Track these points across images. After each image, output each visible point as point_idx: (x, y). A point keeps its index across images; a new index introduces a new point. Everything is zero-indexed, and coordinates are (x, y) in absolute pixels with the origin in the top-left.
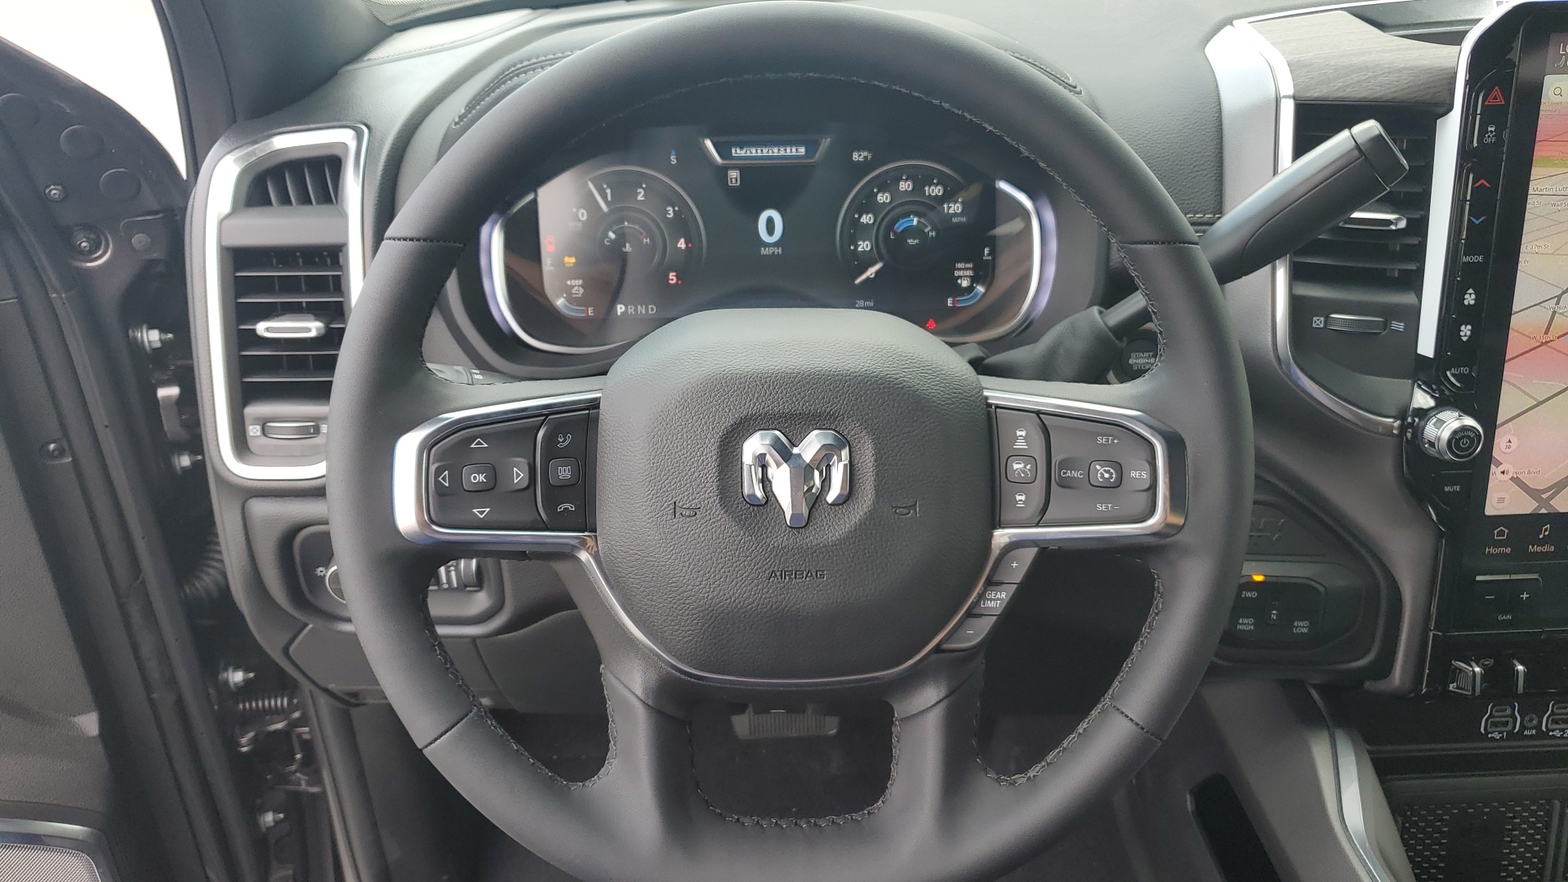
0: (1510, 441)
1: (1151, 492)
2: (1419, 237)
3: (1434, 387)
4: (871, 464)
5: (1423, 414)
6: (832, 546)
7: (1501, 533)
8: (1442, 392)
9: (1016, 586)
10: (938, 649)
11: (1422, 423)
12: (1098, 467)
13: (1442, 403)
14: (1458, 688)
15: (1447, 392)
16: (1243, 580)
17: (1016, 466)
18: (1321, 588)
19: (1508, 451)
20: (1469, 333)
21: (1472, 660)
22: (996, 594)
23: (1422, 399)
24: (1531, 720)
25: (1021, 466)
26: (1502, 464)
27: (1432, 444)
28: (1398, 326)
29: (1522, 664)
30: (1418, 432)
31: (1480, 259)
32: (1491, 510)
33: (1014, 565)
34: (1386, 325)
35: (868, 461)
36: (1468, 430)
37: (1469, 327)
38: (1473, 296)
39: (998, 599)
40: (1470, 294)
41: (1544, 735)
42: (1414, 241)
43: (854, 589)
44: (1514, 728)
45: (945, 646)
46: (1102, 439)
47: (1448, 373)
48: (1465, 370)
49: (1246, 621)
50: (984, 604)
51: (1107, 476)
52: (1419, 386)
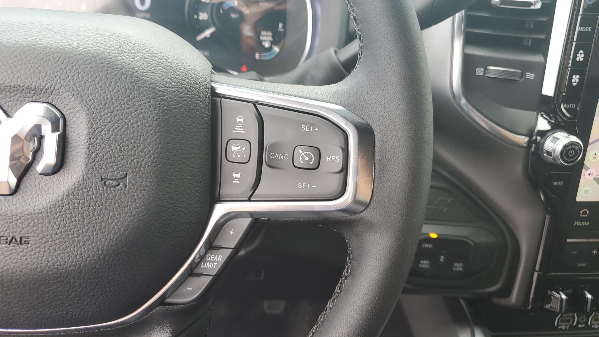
0: (596, 155)
1: (342, 174)
2: (548, 17)
3: (551, 115)
4: (83, 138)
5: (543, 134)
6: (38, 214)
7: (585, 213)
8: (556, 120)
9: (231, 250)
10: (161, 302)
11: (543, 140)
12: (301, 152)
13: (555, 127)
14: (551, 307)
15: (560, 120)
16: (422, 237)
17: (234, 148)
18: (472, 243)
19: (594, 160)
20: (577, 81)
21: (560, 290)
22: (214, 257)
23: (543, 124)
24: (583, 319)
25: (238, 148)
26: (589, 169)
27: (549, 153)
28: (530, 76)
29: (590, 293)
30: (540, 146)
31: (590, 29)
32: (579, 198)
33: (232, 232)
34: (522, 75)
35: (81, 134)
36: (575, 145)
37: (578, 76)
38: (583, 55)
39: (215, 261)
40: (581, 54)
41: (588, 327)
42: (545, 19)
43: (59, 255)
44: (573, 323)
45: (169, 300)
46: (305, 128)
47: (562, 106)
48: (572, 106)
49: (424, 262)
50: (204, 265)
51: (307, 159)
52: (542, 115)
